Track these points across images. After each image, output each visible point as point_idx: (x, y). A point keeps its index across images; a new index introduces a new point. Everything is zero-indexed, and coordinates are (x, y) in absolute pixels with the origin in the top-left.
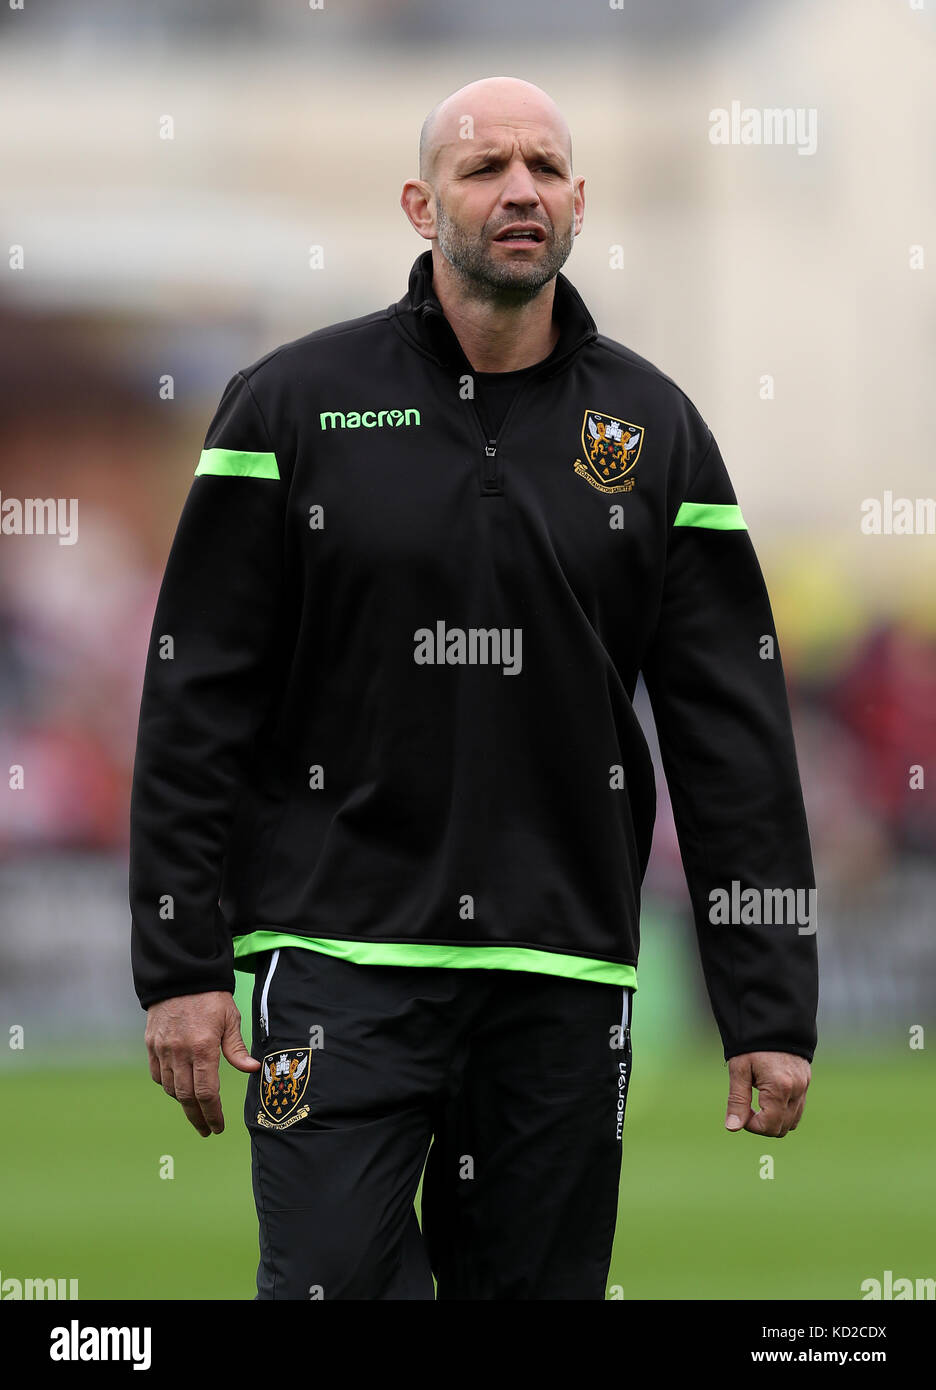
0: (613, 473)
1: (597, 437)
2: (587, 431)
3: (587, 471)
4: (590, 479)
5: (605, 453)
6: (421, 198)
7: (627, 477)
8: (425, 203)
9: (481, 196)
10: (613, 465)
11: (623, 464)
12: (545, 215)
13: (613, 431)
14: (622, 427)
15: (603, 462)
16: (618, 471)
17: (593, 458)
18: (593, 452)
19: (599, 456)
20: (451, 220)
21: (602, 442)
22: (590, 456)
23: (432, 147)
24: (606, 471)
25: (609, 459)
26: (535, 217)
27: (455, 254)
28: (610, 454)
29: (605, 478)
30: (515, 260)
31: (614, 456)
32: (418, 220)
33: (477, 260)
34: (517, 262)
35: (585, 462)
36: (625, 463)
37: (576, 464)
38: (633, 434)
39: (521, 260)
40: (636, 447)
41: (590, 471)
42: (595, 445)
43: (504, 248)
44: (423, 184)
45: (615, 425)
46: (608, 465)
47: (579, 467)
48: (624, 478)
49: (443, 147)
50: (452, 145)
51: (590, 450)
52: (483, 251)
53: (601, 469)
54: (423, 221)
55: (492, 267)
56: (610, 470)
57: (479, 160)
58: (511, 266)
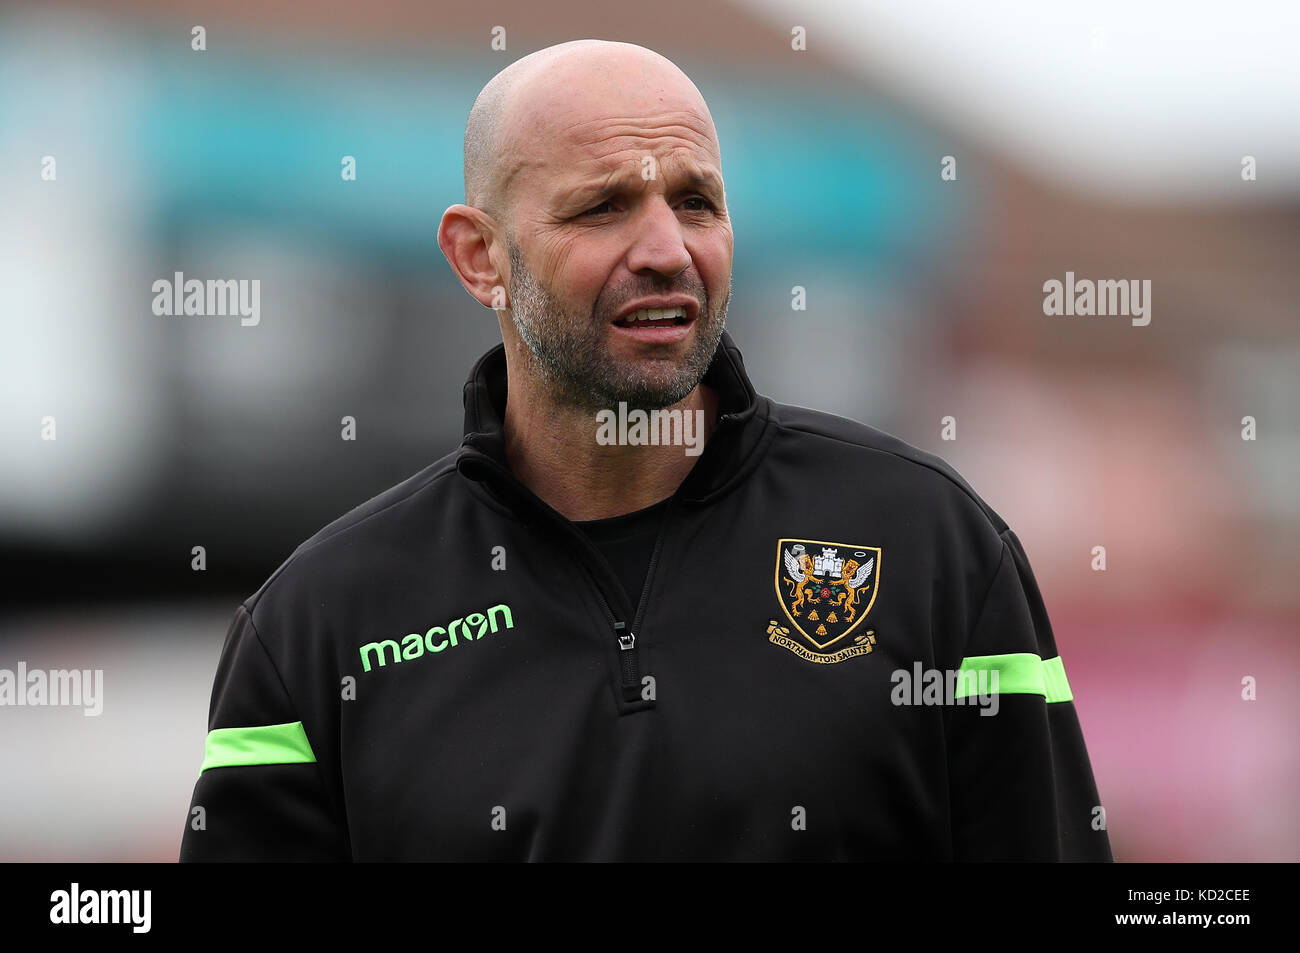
0: (833, 630)
1: (801, 579)
2: (784, 572)
3: (788, 636)
4: (796, 648)
5: (817, 600)
6: (474, 237)
7: (861, 631)
8: (481, 245)
9: (595, 250)
10: (832, 617)
11: (849, 613)
12: (698, 281)
13: (829, 563)
14: (843, 554)
15: (814, 615)
16: (842, 625)
17: (797, 613)
18: (795, 603)
19: (807, 608)
20: (541, 286)
21: (810, 585)
22: (790, 611)
23: (502, 160)
24: (822, 630)
25: (824, 609)
26: (682, 288)
27: (544, 341)
28: (825, 601)
29: (821, 640)
30: (651, 359)
31: (832, 602)
32: (470, 273)
33: (586, 355)
34: (653, 363)
35: (783, 622)
36: (853, 610)
37: (771, 629)
38: (862, 562)
39: (658, 360)
40: (870, 580)
41: (794, 635)
42: (799, 593)
43: (631, 340)
44: (483, 217)
45: (829, 553)
46: (823, 619)
47: (776, 633)
48: (856, 633)
49: (522, 165)
50: (541, 165)
51: (789, 602)
52: (598, 341)
53: (811, 627)
54: (481, 276)
55: (613, 369)
56: (828, 626)
57: (590, 194)
58: (644, 368)
